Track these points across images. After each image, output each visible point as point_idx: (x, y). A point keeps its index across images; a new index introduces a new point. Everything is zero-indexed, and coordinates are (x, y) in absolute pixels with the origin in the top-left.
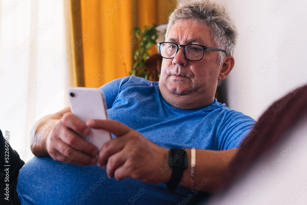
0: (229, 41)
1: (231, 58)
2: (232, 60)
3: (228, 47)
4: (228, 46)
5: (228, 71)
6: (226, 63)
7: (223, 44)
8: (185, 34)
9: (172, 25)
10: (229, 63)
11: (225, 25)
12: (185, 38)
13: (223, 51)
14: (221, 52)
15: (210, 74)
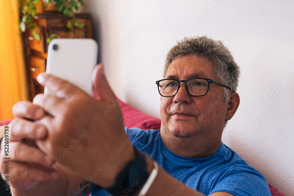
0: (233, 78)
1: (236, 94)
2: (237, 97)
3: (232, 84)
4: (232, 82)
5: (234, 109)
6: (231, 100)
7: (227, 80)
8: (184, 70)
9: (169, 64)
10: (234, 101)
11: (227, 59)
12: (186, 74)
13: (227, 87)
14: (225, 88)
15: (217, 112)
